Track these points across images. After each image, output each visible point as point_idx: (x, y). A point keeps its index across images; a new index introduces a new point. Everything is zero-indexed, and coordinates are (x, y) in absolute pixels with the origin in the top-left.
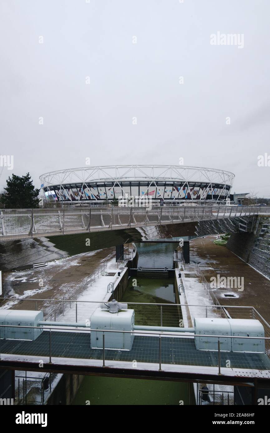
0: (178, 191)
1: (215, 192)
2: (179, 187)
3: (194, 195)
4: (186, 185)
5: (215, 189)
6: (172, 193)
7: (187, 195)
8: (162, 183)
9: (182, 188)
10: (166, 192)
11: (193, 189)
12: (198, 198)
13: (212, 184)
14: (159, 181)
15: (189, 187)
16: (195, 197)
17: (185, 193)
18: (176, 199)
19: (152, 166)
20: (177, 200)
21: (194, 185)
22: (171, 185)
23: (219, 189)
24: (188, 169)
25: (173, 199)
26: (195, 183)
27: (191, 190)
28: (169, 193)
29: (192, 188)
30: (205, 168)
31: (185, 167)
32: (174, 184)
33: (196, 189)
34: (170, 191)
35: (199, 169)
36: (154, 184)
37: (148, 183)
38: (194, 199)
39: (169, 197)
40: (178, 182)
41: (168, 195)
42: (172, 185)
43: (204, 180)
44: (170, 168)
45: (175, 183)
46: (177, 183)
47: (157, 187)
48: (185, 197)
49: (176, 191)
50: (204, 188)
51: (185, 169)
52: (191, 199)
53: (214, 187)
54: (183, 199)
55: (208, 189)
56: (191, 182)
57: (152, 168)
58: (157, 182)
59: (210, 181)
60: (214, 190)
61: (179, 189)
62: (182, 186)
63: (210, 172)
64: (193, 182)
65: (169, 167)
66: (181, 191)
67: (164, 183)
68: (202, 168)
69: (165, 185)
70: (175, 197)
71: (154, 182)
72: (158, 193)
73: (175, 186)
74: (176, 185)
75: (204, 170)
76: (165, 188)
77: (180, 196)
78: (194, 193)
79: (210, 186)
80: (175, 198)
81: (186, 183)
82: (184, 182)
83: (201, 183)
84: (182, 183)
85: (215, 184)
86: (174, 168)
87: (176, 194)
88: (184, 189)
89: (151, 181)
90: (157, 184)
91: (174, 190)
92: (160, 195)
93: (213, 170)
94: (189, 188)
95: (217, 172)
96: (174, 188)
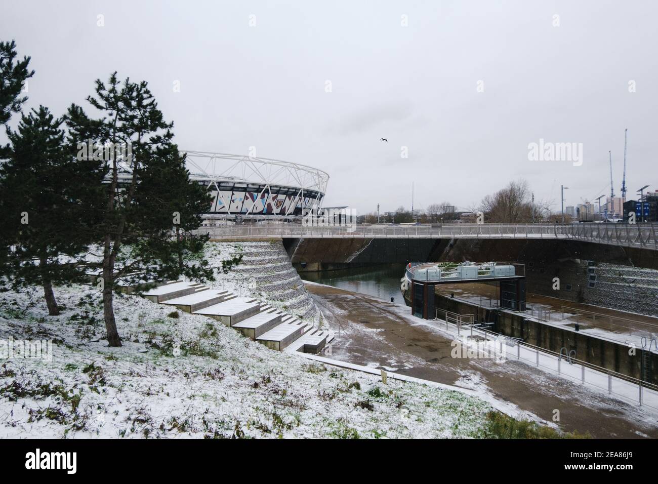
0: (254, 201)
1: (305, 203)
2: (256, 194)
3: (277, 207)
4: (267, 191)
5: (307, 198)
6: (243, 203)
7: (266, 206)
8: (227, 185)
9: (260, 195)
10: (233, 201)
11: (277, 197)
12: (282, 212)
13: (304, 190)
14: (223, 182)
15: (270, 194)
16: (278, 211)
17: (263, 203)
18: (250, 214)
19: (212, 155)
20: (251, 216)
21: (278, 190)
22: (243, 190)
23: (311, 199)
24: (270, 163)
25: (245, 213)
26: (280, 188)
27: (274, 199)
28: (238, 203)
29: (274, 195)
30: (295, 164)
31: (266, 161)
32: (248, 187)
33: (281, 197)
34: (241, 199)
35: (286, 164)
36: (215, 186)
37: (204, 184)
38: (277, 214)
39: (239, 211)
40: (254, 184)
41: (237, 207)
42: (245, 190)
43: (293, 184)
44: (243, 160)
45: (250, 186)
46: (253, 187)
47: (220, 192)
48: (263, 211)
49: (250, 199)
50: (292, 196)
51: (265, 163)
52: (273, 214)
53: (305, 196)
54: (261, 213)
55: (297, 197)
56: (274, 186)
57: (212, 158)
58: (219, 183)
59: (301, 185)
60: (304, 199)
61: (255, 197)
62: (260, 192)
63: (301, 170)
64: (277, 187)
65: (241, 158)
66: (259, 201)
67: (232, 185)
68: (291, 163)
69: (233, 189)
70: (247, 211)
71: (215, 183)
72: (221, 203)
73: (249, 192)
74: (252, 190)
75: (294, 167)
76: (233, 194)
77: (256, 208)
78: (277, 205)
79: (301, 193)
80: (248, 213)
81: (267, 187)
82: (264, 186)
83: (289, 188)
84: (261, 187)
85: (307, 191)
86: (250, 161)
87: (249, 205)
88: (263, 197)
89: (210, 182)
90: (219, 186)
91: (247, 198)
92: (224, 207)
93: (306, 168)
94: (272, 195)
95: (309, 172)
96: (247, 194)
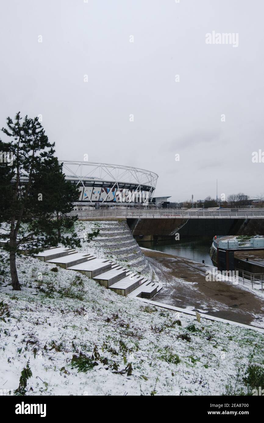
0: (107, 194)
2: (109, 188)
4: (116, 187)
5: (143, 191)
6: (100, 194)
8: (90, 183)
9: (111, 189)
10: (94, 193)
13: (141, 185)
14: (87, 181)
15: (118, 189)
17: (114, 195)
18: (105, 202)
19: (80, 163)
20: (106, 203)
21: (123, 186)
23: (146, 191)
24: (118, 168)
25: (101, 201)
26: (125, 184)
28: (97, 194)
29: (121, 189)
30: (134, 168)
31: (115, 166)
32: (103, 184)
33: (126, 190)
34: (99, 192)
35: (128, 168)
36: (82, 184)
37: (75, 183)
39: (97, 200)
40: (107, 182)
41: (96, 197)
42: (101, 186)
43: (134, 181)
45: (105, 183)
46: (107, 184)
47: (85, 187)
48: (113, 200)
49: (105, 192)
50: (133, 190)
51: (115, 168)
53: (142, 189)
55: (136, 191)
56: (121, 183)
57: (80, 165)
58: (85, 182)
59: (139, 182)
61: (108, 191)
62: (112, 187)
63: (139, 172)
64: (123, 183)
65: (99, 165)
66: (110, 193)
67: (93, 182)
68: (132, 168)
69: (94, 185)
71: (82, 182)
72: (86, 195)
73: (104, 187)
74: (106, 186)
75: (134, 170)
76: (93, 189)
77: (109, 198)
79: (139, 188)
80: (103, 201)
81: (116, 183)
82: (114, 183)
83: (131, 184)
84: (112, 184)
85: (143, 186)
86: (105, 166)
87: (104, 196)
88: (113, 191)
89: (78, 181)
90: (84, 184)
91: (103, 191)
92: (88, 197)
93: (142, 171)
95: (144, 173)
96: (103, 189)
